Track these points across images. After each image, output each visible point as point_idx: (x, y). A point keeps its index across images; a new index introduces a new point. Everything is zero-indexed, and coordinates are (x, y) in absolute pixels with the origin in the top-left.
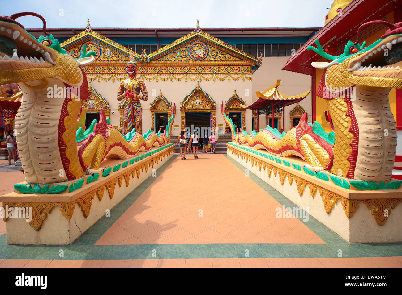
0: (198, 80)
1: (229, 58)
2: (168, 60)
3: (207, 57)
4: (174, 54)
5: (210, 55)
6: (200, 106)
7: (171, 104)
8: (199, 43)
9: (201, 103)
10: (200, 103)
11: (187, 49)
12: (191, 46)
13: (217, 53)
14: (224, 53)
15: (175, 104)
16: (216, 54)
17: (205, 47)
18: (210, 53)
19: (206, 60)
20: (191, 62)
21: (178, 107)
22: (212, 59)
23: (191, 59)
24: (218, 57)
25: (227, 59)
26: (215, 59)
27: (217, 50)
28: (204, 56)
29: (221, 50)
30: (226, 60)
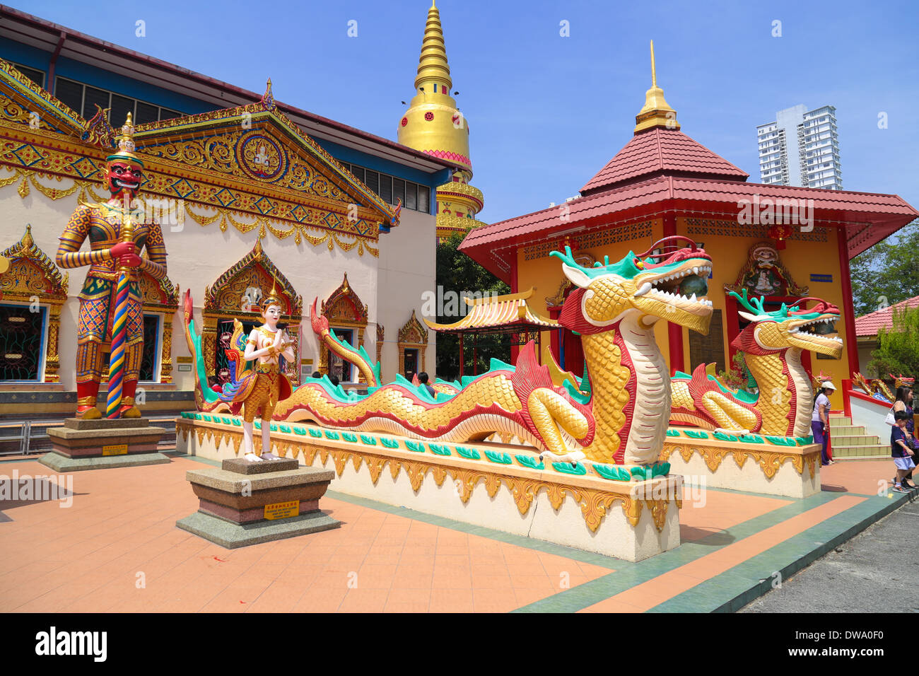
0: (257, 233)
1: (333, 193)
2: (175, 157)
3: (282, 177)
4: (196, 146)
5: (290, 176)
6: (258, 304)
7: (178, 289)
8: (266, 138)
9: (261, 296)
10: (258, 296)
11: (235, 141)
12: (245, 137)
13: (308, 174)
14: (321, 178)
15: (189, 290)
16: (305, 175)
17: (278, 150)
18: (290, 170)
19: (280, 183)
20: (242, 182)
21: (200, 303)
22: (296, 187)
23: (241, 173)
24: (308, 184)
25: (328, 193)
26: (302, 188)
27: (306, 165)
28: (276, 173)
29: (317, 170)
30: (327, 197)
